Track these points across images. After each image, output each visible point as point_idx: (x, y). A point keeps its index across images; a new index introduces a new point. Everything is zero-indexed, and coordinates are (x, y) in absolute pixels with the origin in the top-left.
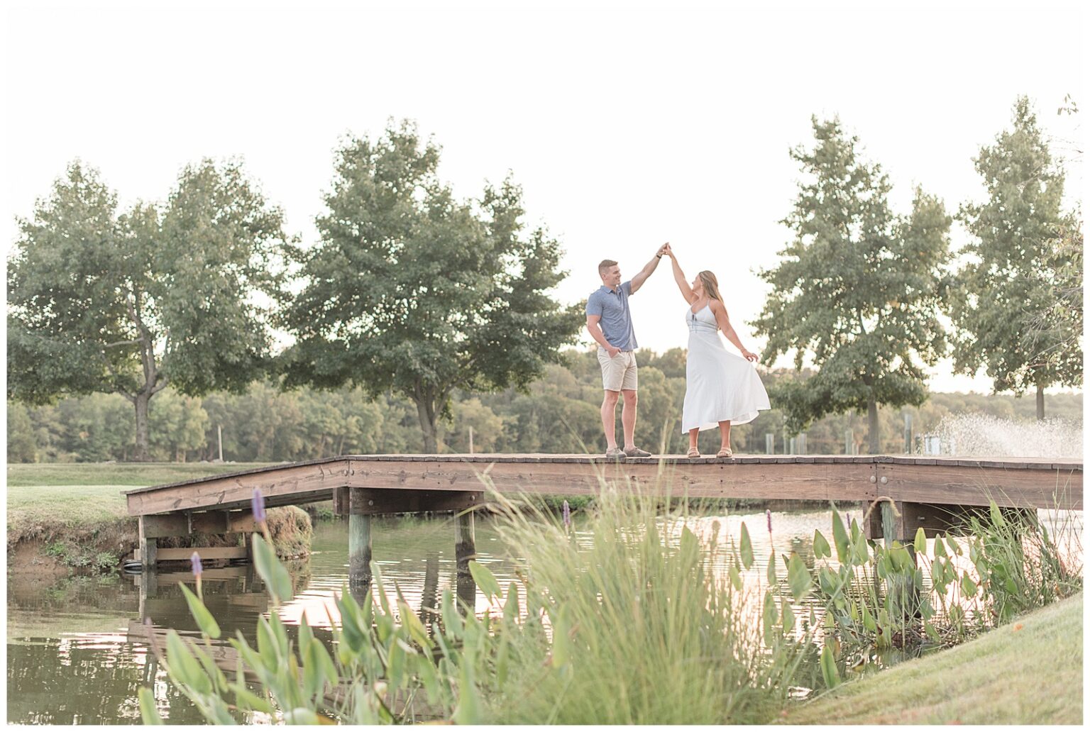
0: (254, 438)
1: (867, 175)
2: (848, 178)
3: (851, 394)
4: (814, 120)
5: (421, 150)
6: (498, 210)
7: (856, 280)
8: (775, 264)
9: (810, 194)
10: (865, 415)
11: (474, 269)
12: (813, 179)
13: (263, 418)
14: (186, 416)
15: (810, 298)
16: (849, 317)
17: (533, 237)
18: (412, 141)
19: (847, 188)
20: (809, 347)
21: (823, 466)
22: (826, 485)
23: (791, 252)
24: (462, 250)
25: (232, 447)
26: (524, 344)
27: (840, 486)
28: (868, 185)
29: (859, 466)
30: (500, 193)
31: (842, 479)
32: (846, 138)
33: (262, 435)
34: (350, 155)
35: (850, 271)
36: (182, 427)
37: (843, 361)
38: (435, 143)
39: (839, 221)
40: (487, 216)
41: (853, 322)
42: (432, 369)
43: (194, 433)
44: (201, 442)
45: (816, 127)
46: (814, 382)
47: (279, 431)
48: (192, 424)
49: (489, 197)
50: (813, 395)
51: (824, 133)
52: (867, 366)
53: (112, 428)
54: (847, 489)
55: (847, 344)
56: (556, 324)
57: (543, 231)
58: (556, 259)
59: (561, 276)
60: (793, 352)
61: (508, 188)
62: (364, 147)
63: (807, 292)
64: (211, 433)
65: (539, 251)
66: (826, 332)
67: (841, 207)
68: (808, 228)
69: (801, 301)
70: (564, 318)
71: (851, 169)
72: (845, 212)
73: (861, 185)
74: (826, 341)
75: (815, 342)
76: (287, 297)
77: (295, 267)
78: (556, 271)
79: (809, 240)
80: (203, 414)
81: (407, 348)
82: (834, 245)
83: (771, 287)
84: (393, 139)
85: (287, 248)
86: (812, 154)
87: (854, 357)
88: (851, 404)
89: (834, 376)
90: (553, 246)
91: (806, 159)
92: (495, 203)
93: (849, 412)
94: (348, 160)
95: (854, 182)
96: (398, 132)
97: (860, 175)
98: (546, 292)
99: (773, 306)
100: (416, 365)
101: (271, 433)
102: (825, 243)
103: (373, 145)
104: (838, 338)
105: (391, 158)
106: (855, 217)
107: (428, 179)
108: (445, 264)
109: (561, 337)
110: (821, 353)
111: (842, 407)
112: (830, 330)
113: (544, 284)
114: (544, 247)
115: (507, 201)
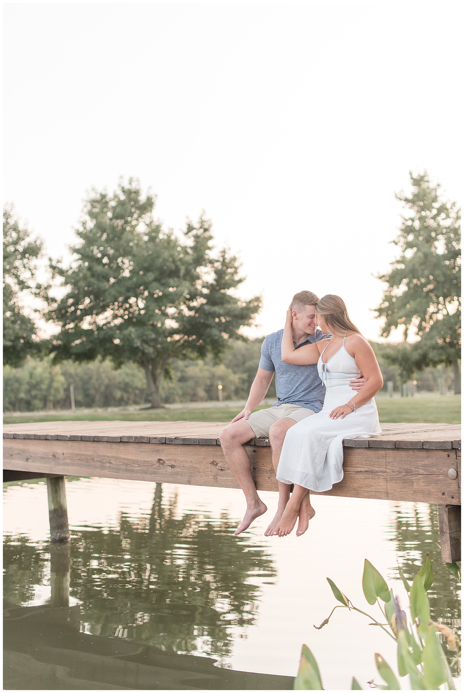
0: (92, 392)
1: (447, 209)
2: (435, 212)
3: (441, 355)
4: (411, 174)
5: (142, 198)
6: (197, 237)
7: (442, 279)
8: (388, 270)
9: (409, 223)
10: (450, 369)
11: (178, 277)
12: (411, 212)
13: (97, 380)
14: (52, 380)
15: (412, 291)
16: (438, 303)
17: (220, 255)
18: (137, 192)
19: (434, 218)
20: (412, 323)
21: (382, 453)
22: (386, 479)
23: (398, 262)
24: (168, 264)
25: (80, 398)
26: (214, 327)
27: (405, 481)
28: (448, 216)
29: (430, 453)
30: (196, 225)
31: (408, 472)
32: (432, 185)
33: (97, 390)
34: (93, 202)
35: (438, 272)
36: (50, 387)
37: (435, 333)
38: (152, 193)
39: (430, 240)
40: (189, 242)
41: (440, 307)
42: (150, 346)
43: (57, 390)
44: (61, 395)
45: (412, 178)
46: (416, 347)
47: (107, 387)
48: (55, 385)
49: (190, 228)
50: (416, 356)
51: (417, 182)
52: (451, 336)
53: (9, 388)
54: (415, 486)
55: (437, 321)
56: (236, 313)
57: (227, 251)
58: (236, 268)
59: (240, 281)
60: (401, 328)
61: (202, 222)
62: (103, 196)
63: (409, 288)
64: (67, 390)
65: (224, 263)
66: (422, 314)
67: (430, 231)
68: (409, 245)
69: (406, 294)
70: (243, 309)
71: (436, 205)
72: (433, 234)
73: (443, 215)
74: (423, 319)
75: (416, 320)
76: (54, 300)
77: (59, 279)
78: (237, 278)
79: (410, 253)
80: (61, 379)
81: (131, 332)
82: (426, 256)
83: (386, 285)
84: (124, 191)
85: (53, 268)
86: (410, 197)
87: (442, 330)
88: (441, 361)
89: (429, 343)
90: (234, 259)
91: (407, 200)
92: (194, 232)
93: (440, 367)
94: (93, 207)
95: (438, 214)
96: (127, 186)
97: (442, 209)
98: (230, 292)
99: (388, 298)
100: (138, 343)
101: (102, 389)
102: (420, 254)
103: (110, 195)
104: (431, 317)
105: (121, 204)
106: (440, 237)
107: (146, 218)
108: (157, 274)
109: (240, 321)
110: (420, 328)
111: (435, 364)
112: (425, 312)
113: (228, 286)
114: (227, 261)
115: (202, 230)
